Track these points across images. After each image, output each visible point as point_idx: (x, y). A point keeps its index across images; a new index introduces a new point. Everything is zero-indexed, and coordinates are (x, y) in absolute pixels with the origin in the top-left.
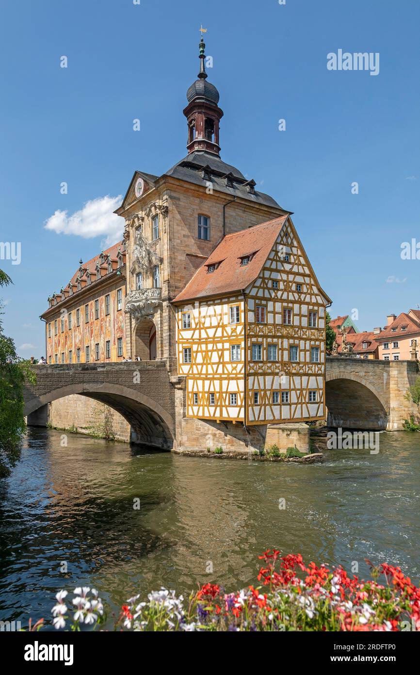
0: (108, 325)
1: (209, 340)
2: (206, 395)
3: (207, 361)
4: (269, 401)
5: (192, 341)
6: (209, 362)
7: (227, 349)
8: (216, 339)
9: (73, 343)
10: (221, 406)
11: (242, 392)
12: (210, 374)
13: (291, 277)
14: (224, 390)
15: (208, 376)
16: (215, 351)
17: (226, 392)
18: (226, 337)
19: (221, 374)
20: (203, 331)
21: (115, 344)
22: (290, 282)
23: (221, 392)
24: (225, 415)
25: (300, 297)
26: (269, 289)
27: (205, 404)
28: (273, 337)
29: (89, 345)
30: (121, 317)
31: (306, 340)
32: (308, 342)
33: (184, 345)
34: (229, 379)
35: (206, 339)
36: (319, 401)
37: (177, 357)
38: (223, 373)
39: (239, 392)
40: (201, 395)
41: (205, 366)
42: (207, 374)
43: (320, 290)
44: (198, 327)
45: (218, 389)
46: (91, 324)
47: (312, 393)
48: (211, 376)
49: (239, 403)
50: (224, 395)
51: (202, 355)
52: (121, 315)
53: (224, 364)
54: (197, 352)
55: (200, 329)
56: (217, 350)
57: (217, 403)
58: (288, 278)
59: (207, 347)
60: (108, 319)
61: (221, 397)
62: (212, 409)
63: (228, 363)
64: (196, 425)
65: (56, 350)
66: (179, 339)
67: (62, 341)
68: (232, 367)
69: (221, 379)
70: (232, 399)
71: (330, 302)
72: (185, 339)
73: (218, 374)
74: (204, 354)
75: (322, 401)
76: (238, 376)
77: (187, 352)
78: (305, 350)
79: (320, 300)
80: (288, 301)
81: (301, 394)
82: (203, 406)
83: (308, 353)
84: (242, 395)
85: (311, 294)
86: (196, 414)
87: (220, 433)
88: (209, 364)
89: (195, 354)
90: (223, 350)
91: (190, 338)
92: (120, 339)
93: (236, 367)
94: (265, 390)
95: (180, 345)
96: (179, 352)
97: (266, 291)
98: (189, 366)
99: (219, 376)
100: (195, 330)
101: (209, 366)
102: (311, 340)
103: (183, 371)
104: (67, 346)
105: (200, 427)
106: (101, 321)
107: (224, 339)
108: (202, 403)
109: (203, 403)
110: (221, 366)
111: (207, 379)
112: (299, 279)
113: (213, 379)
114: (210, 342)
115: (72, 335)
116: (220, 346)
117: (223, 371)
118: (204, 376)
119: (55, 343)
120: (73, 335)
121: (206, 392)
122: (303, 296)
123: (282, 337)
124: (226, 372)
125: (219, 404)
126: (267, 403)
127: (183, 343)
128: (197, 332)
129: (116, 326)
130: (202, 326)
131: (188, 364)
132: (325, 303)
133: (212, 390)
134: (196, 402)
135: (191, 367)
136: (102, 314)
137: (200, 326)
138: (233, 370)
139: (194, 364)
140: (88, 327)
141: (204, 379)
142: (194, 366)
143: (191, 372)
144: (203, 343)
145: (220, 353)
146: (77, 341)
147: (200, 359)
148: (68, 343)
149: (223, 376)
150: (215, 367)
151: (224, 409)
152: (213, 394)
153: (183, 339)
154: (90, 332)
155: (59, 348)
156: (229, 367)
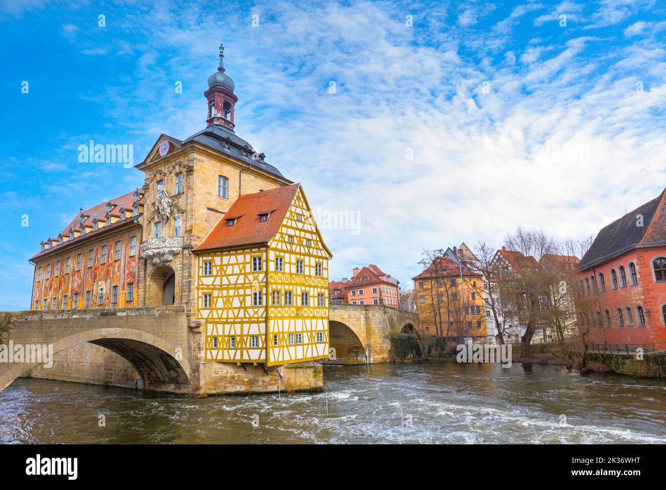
0: (116, 270)
1: (230, 286)
2: (226, 338)
3: (228, 306)
4: (286, 343)
5: (213, 287)
6: (230, 307)
7: (249, 295)
8: (237, 286)
9: (70, 288)
10: (242, 349)
11: (263, 335)
12: (230, 318)
13: (302, 234)
14: (245, 333)
15: (229, 320)
16: (236, 296)
17: (247, 336)
18: (247, 284)
19: (242, 318)
20: (224, 278)
21: (124, 289)
22: (302, 238)
23: (242, 336)
24: (246, 357)
25: (309, 250)
26: (286, 243)
27: (225, 347)
28: (290, 284)
29: (91, 290)
30: (133, 263)
31: (314, 287)
32: (316, 289)
33: (203, 291)
34: (250, 322)
35: (228, 285)
36: (325, 341)
37: (196, 302)
38: (245, 318)
39: (260, 335)
40: (220, 338)
41: (225, 311)
42: (227, 318)
43: (323, 245)
44: (219, 274)
45: (238, 332)
46: (96, 269)
47: (320, 335)
48: (232, 320)
49: (261, 345)
50: (245, 338)
51: (223, 300)
52: (134, 260)
53: (245, 308)
54: (218, 297)
55: (221, 276)
56: (239, 296)
57: (238, 346)
58: (300, 235)
59: (228, 293)
60: (117, 264)
61: (242, 340)
62: (232, 352)
63: (249, 308)
64: (215, 369)
65: (46, 295)
66: (198, 285)
67: (55, 285)
68: (254, 311)
69: (242, 323)
70: (253, 342)
71: (331, 256)
72: (205, 285)
73: (239, 318)
74: (225, 299)
75: (327, 341)
76: (260, 320)
77: (208, 297)
78: (314, 297)
79: (324, 254)
80: (300, 254)
81: (312, 335)
82: (223, 349)
83: (316, 299)
84: (263, 337)
85: (318, 249)
86: (214, 358)
87: (238, 376)
88: (230, 309)
89: (215, 299)
90: (244, 296)
91: (211, 284)
92: (130, 284)
93: (258, 311)
94: (283, 332)
95: (200, 291)
96: (198, 297)
97: (284, 244)
98: (209, 311)
99: (240, 320)
100: (216, 277)
101: (230, 311)
102: (318, 287)
103: (201, 316)
104: (60, 291)
105: (218, 370)
106: (109, 266)
107: (245, 285)
108: (221, 347)
109: (223, 346)
110: (242, 311)
111: (227, 323)
112: (308, 236)
113: (234, 323)
114: (232, 288)
115: (69, 279)
116: (241, 292)
117: (245, 315)
118: (225, 320)
119: (46, 287)
120: (71, 280)
121: (226, 336)
122: (311, 250)
123: (296, 284)
124: (247, 316)
125: (239, 347)
126: (285, 344)
127: (202, 289)
128: (218, 279)
129: (127, 272)
130: (223, 274)
131: (208, 309)
132: (328, 256)
133: (232, 333)
134: (215, 345)
135: (211, 312)
136: (110, 260)
137: (221, 273)
138: (254, 314)
139: (214, 309)
140: (91, 272)
141: (224, 323)
142: (214, 311)
143: (210, 317)
144: (224, 289)
145: (242, 298)
146: (75, 285)
147: (220, 303)
148: (63, 287)
149: (244, 320)
150: (236, 311)
151: (245, 351)
152: (233, 338)
153: (203, 285)
154: (93, 277)
155: (51, 293)
156: (251, 311)
